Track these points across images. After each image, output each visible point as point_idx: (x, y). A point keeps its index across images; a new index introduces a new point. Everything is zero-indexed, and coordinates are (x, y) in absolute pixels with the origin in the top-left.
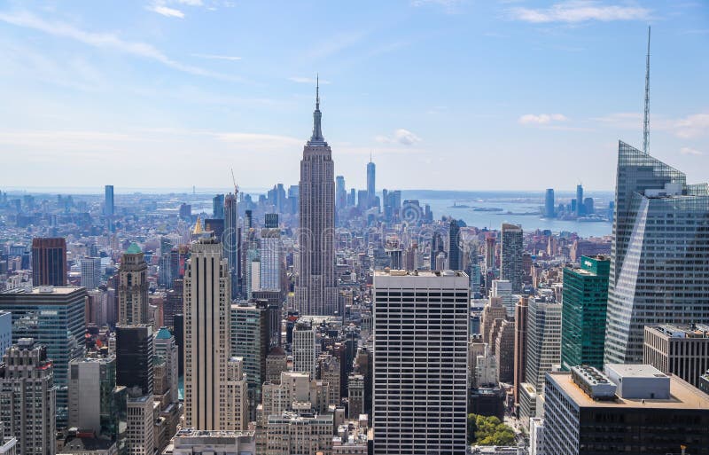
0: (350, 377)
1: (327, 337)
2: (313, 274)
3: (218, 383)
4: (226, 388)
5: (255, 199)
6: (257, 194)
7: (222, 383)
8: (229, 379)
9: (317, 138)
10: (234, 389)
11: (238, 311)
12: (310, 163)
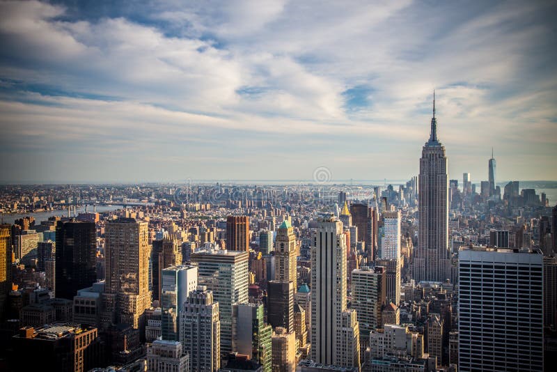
0: (451, 333)
1: (436, 299)
2: (429, 248)
3: (335, 328)
4: (341, 333)
5: (396, 189)
6: (397, 185)
7: (339, 328)
8: (343, 326)
9: (434, 140)
10: (347, 334)
11: (361, 275)
12: (426, 160)
